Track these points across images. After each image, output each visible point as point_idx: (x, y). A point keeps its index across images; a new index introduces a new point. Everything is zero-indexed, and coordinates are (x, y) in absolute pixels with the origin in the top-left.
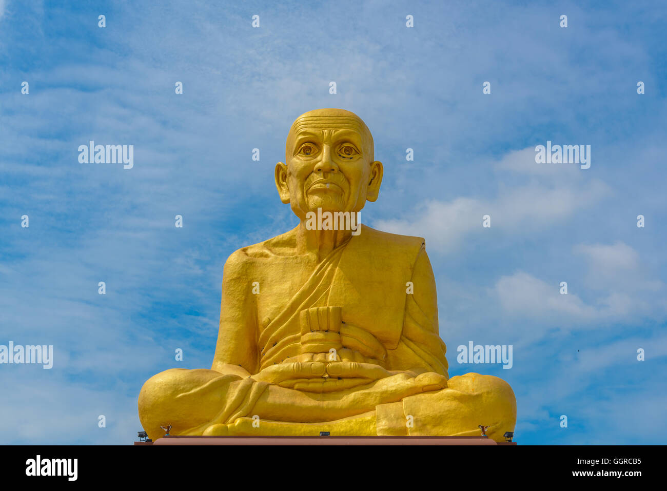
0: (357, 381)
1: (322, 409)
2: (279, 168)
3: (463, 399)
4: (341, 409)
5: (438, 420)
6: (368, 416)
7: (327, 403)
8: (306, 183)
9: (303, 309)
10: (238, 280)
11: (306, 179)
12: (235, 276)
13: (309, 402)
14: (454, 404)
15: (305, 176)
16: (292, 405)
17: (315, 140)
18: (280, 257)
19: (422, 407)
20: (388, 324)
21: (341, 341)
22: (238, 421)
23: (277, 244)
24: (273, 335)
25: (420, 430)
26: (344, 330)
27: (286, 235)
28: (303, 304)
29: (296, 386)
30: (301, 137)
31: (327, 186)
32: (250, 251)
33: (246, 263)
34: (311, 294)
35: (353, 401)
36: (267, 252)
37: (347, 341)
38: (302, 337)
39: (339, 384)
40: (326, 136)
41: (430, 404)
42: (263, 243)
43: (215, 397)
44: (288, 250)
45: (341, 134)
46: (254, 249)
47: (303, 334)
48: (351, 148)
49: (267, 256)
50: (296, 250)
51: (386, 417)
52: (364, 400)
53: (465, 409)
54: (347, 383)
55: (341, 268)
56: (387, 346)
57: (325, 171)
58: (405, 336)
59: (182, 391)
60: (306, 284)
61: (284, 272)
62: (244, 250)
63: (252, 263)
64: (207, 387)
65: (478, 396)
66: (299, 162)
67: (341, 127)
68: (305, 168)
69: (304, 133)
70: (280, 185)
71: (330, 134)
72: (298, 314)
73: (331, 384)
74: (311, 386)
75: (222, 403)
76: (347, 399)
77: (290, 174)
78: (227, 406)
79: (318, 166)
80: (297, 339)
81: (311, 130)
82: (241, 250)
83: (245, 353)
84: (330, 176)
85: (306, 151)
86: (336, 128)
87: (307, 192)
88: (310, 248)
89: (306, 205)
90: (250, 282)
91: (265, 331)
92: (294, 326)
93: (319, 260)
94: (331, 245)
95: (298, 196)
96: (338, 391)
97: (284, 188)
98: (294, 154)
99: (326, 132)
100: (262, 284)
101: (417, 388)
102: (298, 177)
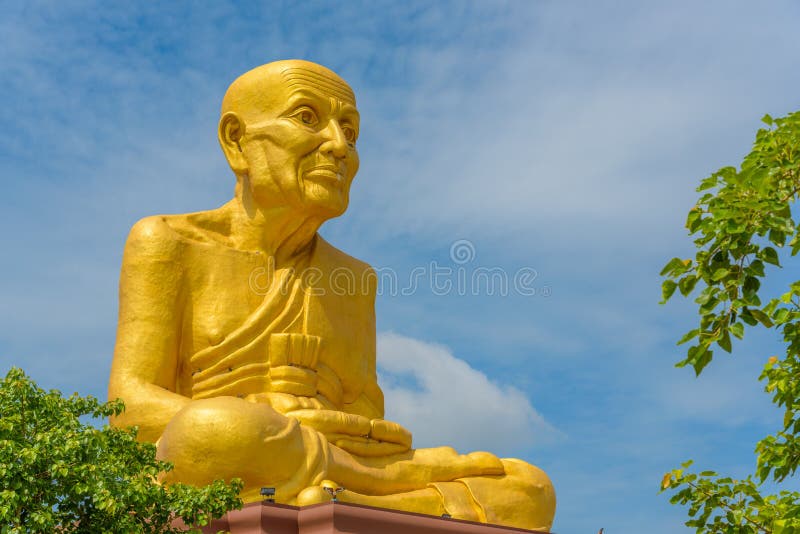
0: (395, 448)
1: (374, 478)
7: (375, 470)
8: (304, 161)
9: (277, 329)
10: (169, 265)
11: (305, 156)
12: (166, 258)
17: (317, 106)
18: (220, 248)
21: (316, 384)
22: (327, 485)
23: (203, 224)
26: (319, 370)
28: (274, 322)
30: (298, 96)
31: (338, 176)
32: (172, 224)
33: (180, 243)
34: (282, 313)
35: (403, 472)
36: (196, 231)
38: (271, 369)
39: (380, 448)
40: (334, 106)
41: (496, 492)
42: (185, 215)
44: (219, 236)
45: (347, 111)
47: (274, 366)
49: (200, 239)
50: (231, 240)
51: (453, 500)
53: (531, 502)
54: (388, 448)
56: (346, 398)
57: (337, 157)
60: (272, 298)
61: (234, 273)
62: (164, 220)
63: (185, 244)
65: (542, 489)
66: (293, 129)
67: (345, 100)
68: (310, 142)
69: (305, 93)
71: (338, 106)
72: (268, 337)
73: (375, 448)
74: (356, 447)
76: (392, 469)
77: (261, 137)
78: (309, 462)
79: (326, 146)
80: (264, 370)
81: (315, 91)
82: (157, 218)
83: (171, 372)
84: (340, 164)
85: (306, 119)
86: (341, 99)
87: (304, 175)
88: (264, 245)
89: (301, 192)
90: (185, 272)
91: (210, 349)
92: (259, 352)
93: (277, 267)
94: (291, 247)
95: (289, 176)
96: (380, 456)
97: (234, 150)
98: (285, 115)
99: (332, 100)
100: (201, 281)
101: (475, 468)
102: (293, 150)
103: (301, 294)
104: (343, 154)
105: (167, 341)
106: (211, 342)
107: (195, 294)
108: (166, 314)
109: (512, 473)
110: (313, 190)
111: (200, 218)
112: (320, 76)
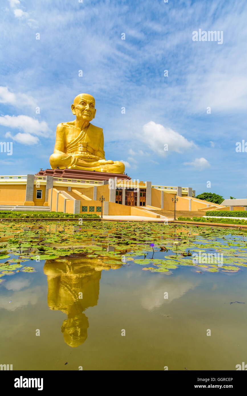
0: (95, 160)
1: (89, 165)
2: (73, 105)
3: (118, 166)
4: (92, 165)
5: (112, 170)
6: (98, 167)
7: (89, 164)
8: (82, 112)
9: (79, 141)
10: (62, 131)
11: (83, 111)
12: (61, 130)
13: (86, 163)
14: (116, 167)
15: (82, 110)
16: (83, 164)
17: (85, 102)
18: (72, 128)
19: (109, 167)
20: (96, 147)
21: (87, 150)
22: (75, 166)
23: (70, 124)
24: (71, 146)
25: (109, 171)
26: (87, 147)
27: (72, 122)
28: (79, 140)
29: (83, 159)
30: (82, 100)
31: (88, 114)
32: (63, 124)
33: (64, 128)
34: (81, 138)
35: (95, 164)
36: (68, 125)
37: (88, 150)
39: (91, 160)
41: (111, 167)
42: (67, 123)
43: (69, 160)
44: (72, 126)
45: (91, 102)
46: (65, 124)
48: (93, 106)
49: (68, 126)
50: (75, 126)
51: (102, 168)
52: (97, 164)
53: (118, 168)
54: (93, 160)
55: (87, 134)
56: (95, 152)
57: (88, 111)
58: (99, 150)
59: (63, 158)
60: (79, 136)
61: (73, 132)
62: (62, 124)
63: (65, 128)
64: (68, 158)
65: (120, 166)
66: (81, 106)
67: (91, 100)
68: (83, 108)
69: (83, 100)
70: (72, 110)
71: (89, 102)
72: (78, 142)
73: (90, 160)
74: (86, 160)
75: (71, 161)
76: (93, 163)
77: (77, 108)
78: (72, 162)
79: (86, 109)
80: (77, 148)
81: (84, 99)
82: (61, 123)
83: (63, 149)
84: (89, 112)
85: (83, 104)
86: (90, 100)
87: (83, 114)
88: (79, 127)
89: (82, 118)
90: (65, 132)
91: (69, 145)
92: (77, 145)
93: (81, 130)
94: (84, 127)
95: (80, 115)
96: (91, 161)
97: (74, 111)
98: (79, 104)
99: (88, 100)
100: (68, 133)
101: (108, 163)
102: (80, 110)
103: (85, 135)
104: (89, 110)
105: (62, 144)
106: (69, 144)
107: (67, 136)
108: (61, 139)
109: (115, 164)
110: (84, 117)
111: (69, 123)
112: (86, 96)
